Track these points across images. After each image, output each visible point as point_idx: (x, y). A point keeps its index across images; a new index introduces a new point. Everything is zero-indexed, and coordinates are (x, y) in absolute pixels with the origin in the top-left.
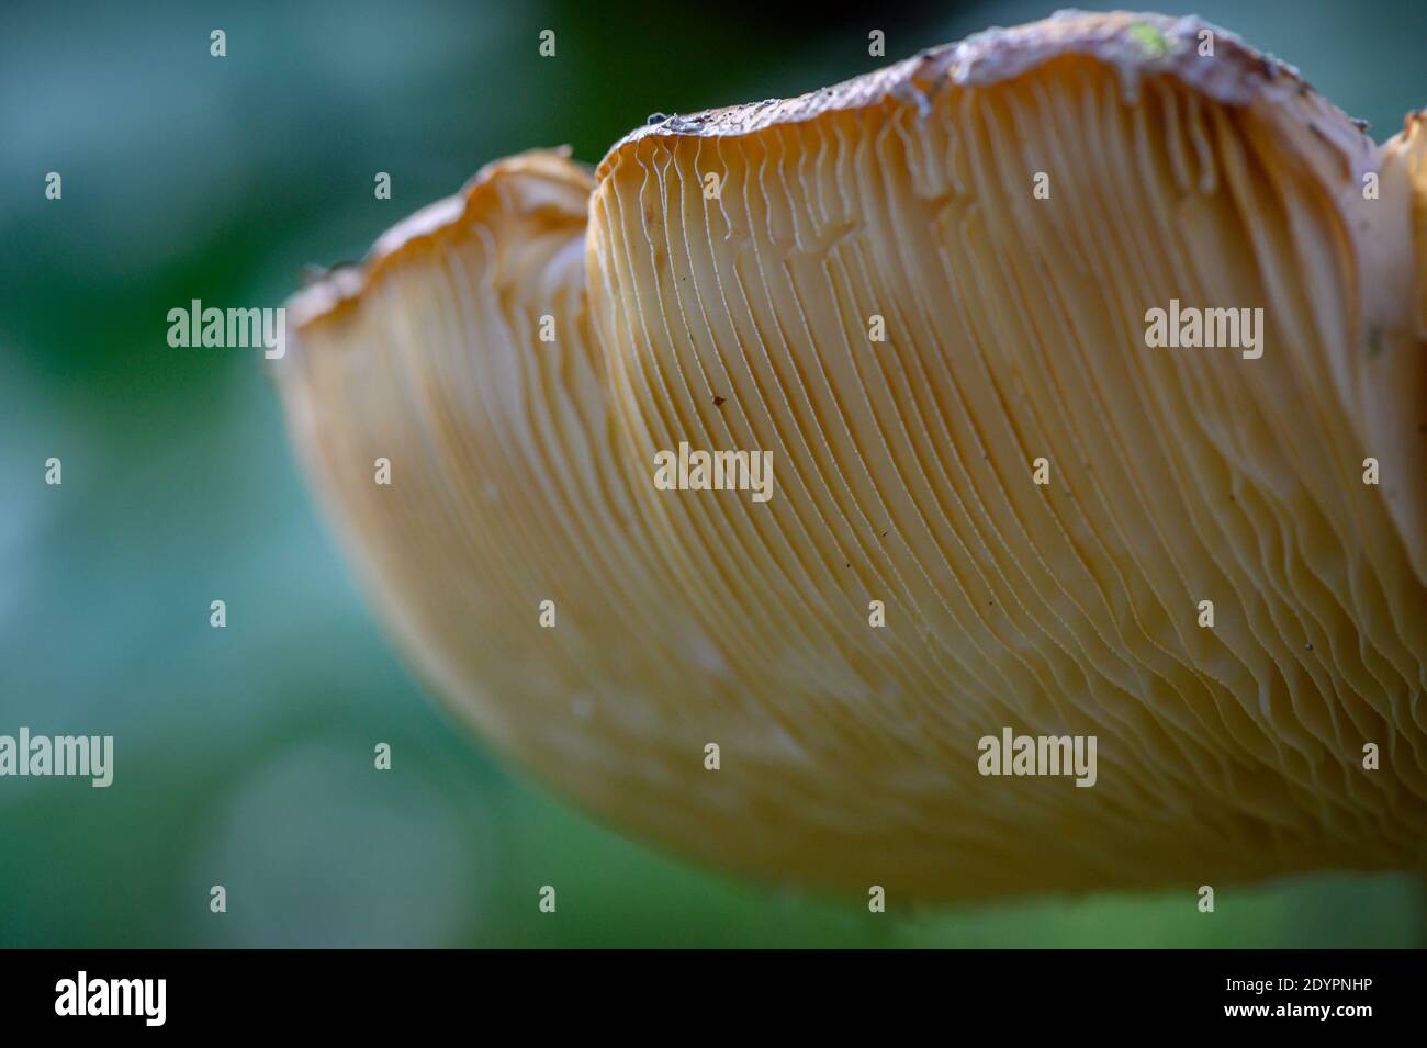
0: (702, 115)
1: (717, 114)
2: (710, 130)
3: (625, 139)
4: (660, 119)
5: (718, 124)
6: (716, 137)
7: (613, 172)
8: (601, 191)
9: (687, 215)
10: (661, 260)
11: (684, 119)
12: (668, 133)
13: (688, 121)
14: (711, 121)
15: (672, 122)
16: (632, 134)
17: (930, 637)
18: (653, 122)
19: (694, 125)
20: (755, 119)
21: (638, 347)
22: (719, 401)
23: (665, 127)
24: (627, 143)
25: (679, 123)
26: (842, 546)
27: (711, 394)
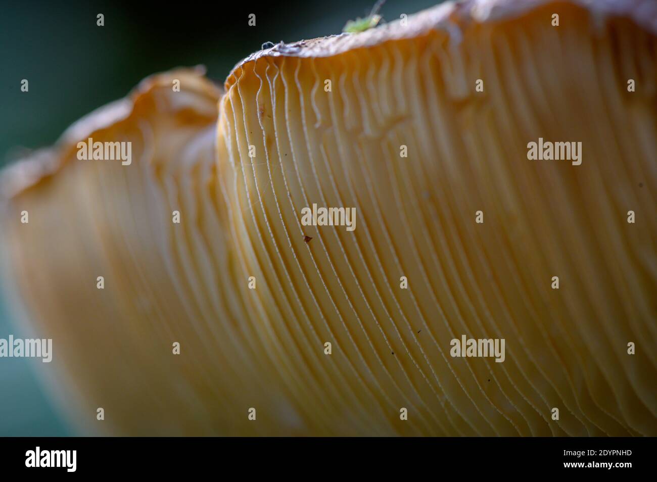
0: (300, 43)
1: (310, 43)
2: (306, 53)
3: (246, 59)
4: (270, 46)
5: (311, 48)
6: (310, 58)
7: (238, 81)
8: (229, 94)
9: (290, 111)
10: (271, 141)
11: (288, 46)
12: (277, 54)
13: (291, 47)
14: (306, 46)
15: (280, 47)
16: (251, 56)
17: (447, 403)
18: (265, 48)
19: (295, 49)
20: (338, 45)
21: (253, 202)
22: (308, 239)
23: (275, 50)
24: (248, 62)
25: (284, 48)
26: (389, 339)
27: (303, 234)
